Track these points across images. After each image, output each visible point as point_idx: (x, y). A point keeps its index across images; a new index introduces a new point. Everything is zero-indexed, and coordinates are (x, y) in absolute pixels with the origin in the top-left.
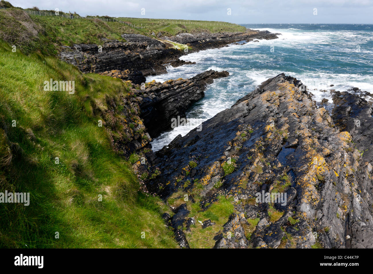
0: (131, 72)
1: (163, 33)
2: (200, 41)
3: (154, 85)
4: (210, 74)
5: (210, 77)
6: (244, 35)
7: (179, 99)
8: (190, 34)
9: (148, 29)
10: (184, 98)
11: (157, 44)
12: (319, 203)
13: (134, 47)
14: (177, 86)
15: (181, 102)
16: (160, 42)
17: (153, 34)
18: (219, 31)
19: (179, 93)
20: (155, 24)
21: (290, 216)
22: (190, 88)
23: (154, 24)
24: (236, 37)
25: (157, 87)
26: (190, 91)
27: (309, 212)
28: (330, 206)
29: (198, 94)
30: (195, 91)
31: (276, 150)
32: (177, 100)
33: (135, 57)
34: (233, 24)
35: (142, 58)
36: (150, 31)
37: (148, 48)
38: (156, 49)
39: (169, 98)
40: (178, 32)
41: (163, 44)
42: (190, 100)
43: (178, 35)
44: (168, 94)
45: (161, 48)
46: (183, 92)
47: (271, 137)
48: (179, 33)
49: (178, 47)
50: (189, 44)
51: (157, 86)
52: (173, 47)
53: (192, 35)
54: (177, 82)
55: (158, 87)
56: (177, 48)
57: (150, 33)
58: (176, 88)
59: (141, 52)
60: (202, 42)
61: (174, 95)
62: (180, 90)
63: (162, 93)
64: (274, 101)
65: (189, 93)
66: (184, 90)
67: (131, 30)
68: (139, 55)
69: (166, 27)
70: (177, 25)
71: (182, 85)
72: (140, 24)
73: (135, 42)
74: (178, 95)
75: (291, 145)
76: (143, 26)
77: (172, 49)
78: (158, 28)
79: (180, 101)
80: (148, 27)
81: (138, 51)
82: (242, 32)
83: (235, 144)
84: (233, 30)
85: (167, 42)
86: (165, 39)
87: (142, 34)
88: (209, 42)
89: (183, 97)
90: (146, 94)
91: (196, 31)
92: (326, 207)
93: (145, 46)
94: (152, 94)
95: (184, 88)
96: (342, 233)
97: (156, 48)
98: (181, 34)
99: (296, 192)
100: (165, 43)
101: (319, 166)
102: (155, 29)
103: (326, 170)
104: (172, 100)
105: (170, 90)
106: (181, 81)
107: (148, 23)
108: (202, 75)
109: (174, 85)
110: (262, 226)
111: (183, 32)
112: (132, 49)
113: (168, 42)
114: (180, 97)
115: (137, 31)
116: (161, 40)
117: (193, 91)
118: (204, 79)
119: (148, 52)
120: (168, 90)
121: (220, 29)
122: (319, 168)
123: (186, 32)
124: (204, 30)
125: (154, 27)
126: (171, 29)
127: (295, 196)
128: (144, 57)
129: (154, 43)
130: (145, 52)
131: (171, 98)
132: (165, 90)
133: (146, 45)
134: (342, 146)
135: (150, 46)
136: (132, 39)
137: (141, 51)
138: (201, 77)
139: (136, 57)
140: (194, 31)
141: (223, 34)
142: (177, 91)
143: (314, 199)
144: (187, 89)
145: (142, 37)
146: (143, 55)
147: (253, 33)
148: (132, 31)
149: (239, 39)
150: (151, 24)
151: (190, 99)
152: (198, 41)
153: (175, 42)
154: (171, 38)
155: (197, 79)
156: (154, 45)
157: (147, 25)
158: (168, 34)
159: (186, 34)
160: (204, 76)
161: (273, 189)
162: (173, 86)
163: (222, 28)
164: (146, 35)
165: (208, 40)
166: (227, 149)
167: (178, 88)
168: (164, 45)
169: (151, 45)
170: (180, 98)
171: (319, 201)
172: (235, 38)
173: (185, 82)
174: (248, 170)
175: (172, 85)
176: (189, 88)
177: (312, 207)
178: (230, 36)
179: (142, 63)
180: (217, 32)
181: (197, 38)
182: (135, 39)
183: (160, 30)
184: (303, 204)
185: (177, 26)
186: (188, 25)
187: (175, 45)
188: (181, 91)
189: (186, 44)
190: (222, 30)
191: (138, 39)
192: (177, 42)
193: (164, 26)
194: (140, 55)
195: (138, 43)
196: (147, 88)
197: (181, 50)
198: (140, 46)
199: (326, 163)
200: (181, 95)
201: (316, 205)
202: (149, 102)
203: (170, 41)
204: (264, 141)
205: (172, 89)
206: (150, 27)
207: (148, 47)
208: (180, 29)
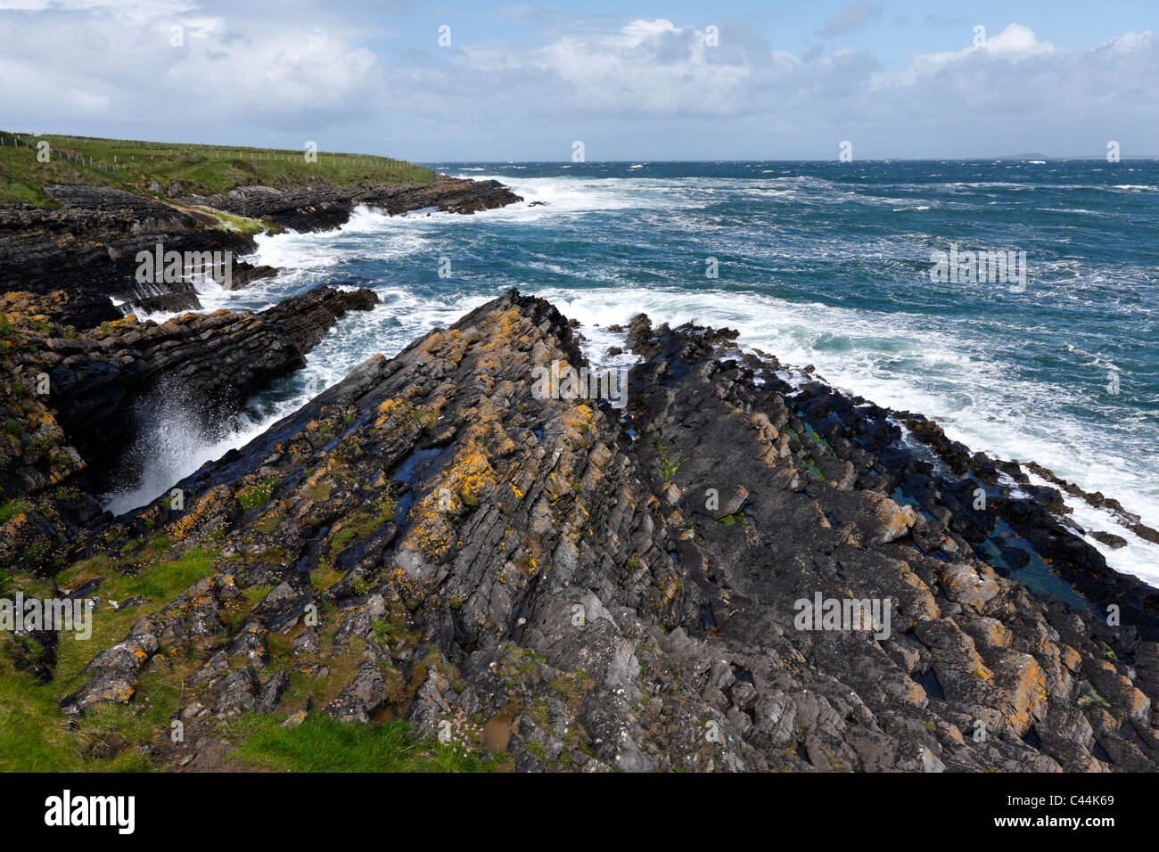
0: (72, 299)
1: (186, 185)
2: (303, 208)
3: (131, 329)
4: (320, 299)
5: (321, 306)
6: (430, 191)
7: (215, 368)
8: (271, 190)
9: (136, 172)
10: (230, 365)
11: (166, 218)
12: (449, 550)
13: (87, 224)
14: (210, 332)
15: (222, 375)
16: (176, 211)
17: (154, 187)
18: (358, 183)
19: (215, 349)
20: (159, 158)
21: (358, 578)
22: (252, 335)
23: (155, 157)
24: (408, 197)
25: (139, 335)
26: (251, 346)
27: (418, 571)
28: (480, 556)
29: (277, 351)
30: (267, 343)
31: (390, 453)
32: (209, 368)
33: (90, 253)
34: (398, 162)
35: (117, 259)
36: (143, 177)
37: (136, 227)
38: (162, 232)
39: (182, 365)
40: (234, 182)
41: (185, 215)
42: (251, 369)
43: (234, 193)
44: (177, 353)
45: (181, 227)
46: (227, 348)
47: (387, 426)
48: (237, 185)
49: (235, 225)
50: (268, 217)
51: (141, 331)
52: (219, 227)
53: (278, 192)
54: (208, 321)
55: (145, 335)
56: (232, 229)
57: (143, 184)
58: (205, 336)
59: (111, 241)
60: (307, 211)
61: (198, 355)
62: (218, 341)
63: (160, 350)
64: (449, 351)
65: (249, 350)
66: (231, 342)
67: (77, 174)
68: (105, 249)
69: (195, 168)
70: (228, 162)
71: (227, 329)
72: (110, 155)
73: (91, 209)
74: (215, 355)
75: (435, 441)
76: (121, 163)
77: (215, 231)
78: (169, 170)
79: (219, 371)
80: (136, 165)
81: (102, 235)
82: (424, 185)
83: (293, 448)
84: (398, 179)
85: (199, 211)
86: (193, 202)
87: (117, 187)
88: (329, 211)
89: (229, 360)
90: (98, 353)
91: (289, 180)
92: (466, 558)
93: (125, 223)
94: (121, 352)
95: (232, 336)
96: (507, 616)
97: (163, 227)
98: (245, 189)
99: (393, 531)
100: (193, 213)
101: (472, 475)
102: (159, 172)
103: (487, 483)
104: (192, 368)
105: (186, 344)
106: (222, 317)
107: (135, 155)
108: (296, 302)
109: (201, 328)
110: (278, 600)
111: (249, 182)
112: (82, 230)
113: (203, 210)
114: (219, 361)
115: (99, 178)
116: (181, 206)
117: (261, 343)
118: (304, 311)
119: (134, 240)
120: (177, 343)
121: (362, 175)
122: (470, 479)
123: (260, 183)
124: (313, 177)
125: (158, 166)
126: (212, 174)
127: (389, 538)
128: (123, 254)
129: (155, 214)
130: (124, 239)
131: (187, 365)
132: (169, 343)
133: (128, 220)
134: (565, 437)
135: (141, 224)
136: (81, 200)
137: (114, 238)
138: (294, 307)
139: (94, 255)
140: (283, 181)
141: (371, 188)
142: (209, 344)
143: (437, 542)
144: (241, 338)
145: (115, 196)
146: (119, 247)
147: (456, 187)
148: (80, 177)
149: (416, 204)
150: (147, 159)
151: (251, 366)
152: (296, 208)
153: (225, 213)
154: (211, 198)
155: (282, 314)
156: (156, 219)
157: (134, 161)
158: (201, 187)
159: (260, 188)
160: (303, 303)
161: (340, 530)
162: (195, 332)
163: (366, 174)
164: (130, 189)
165: (325, 206)
166: (266, 461)
167: (211, 337)
168: (191, 219)
169: (147, 220)
170: (218, 364)
171: (449, 546)
172: (404, 202)
173: (237, 320)
174: (293, 495)
175: (194, 327)
176: (248, 336)
177: (429, 560)
178: (390, 194)
179: (114, 271)
180: (354, 185)
181: (294, 199)
182: (94, 202)
183: (174, 176)
184: (403, 554)
185: (230, 166)
186: (265, 163)
187: (225, 219)
188: (223, 345)
189: (258, 218)
190: (366, 178)
191: (103, 202)
192: (232, 211)
193: (188, 163)
194: (111, 250)
195: (100, 213)
196: (107, 336)
197: (244, 234)
198: (107, 220)
199: (491, 469)
200: (224, 356)
201: (441, 554)
202: (105, 373)
203: (209, 209)
204: (367, 436)
205: (192, 339)
206: (142, 167)
207: (136, 225)
208: (241, 174)
